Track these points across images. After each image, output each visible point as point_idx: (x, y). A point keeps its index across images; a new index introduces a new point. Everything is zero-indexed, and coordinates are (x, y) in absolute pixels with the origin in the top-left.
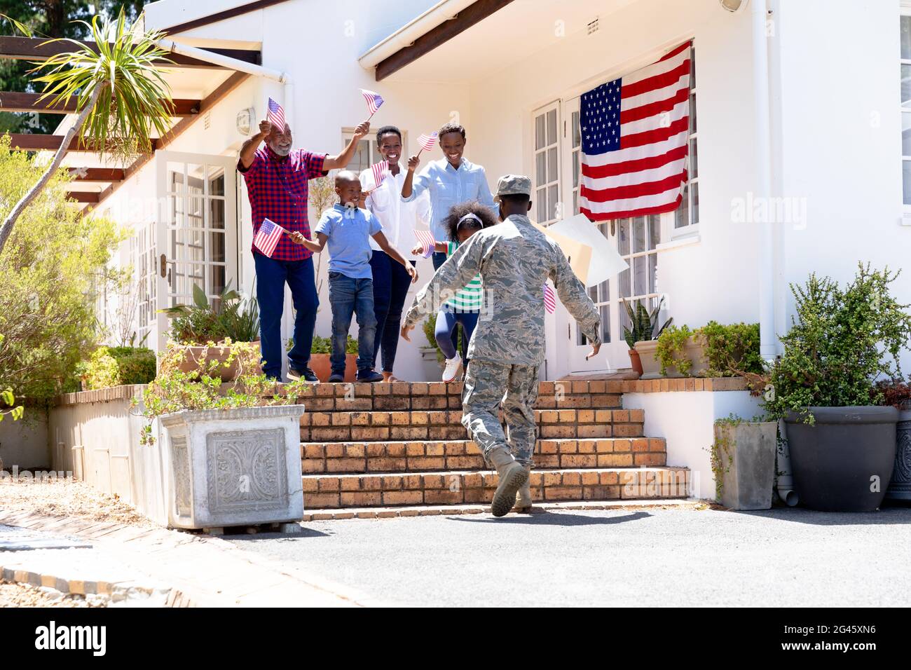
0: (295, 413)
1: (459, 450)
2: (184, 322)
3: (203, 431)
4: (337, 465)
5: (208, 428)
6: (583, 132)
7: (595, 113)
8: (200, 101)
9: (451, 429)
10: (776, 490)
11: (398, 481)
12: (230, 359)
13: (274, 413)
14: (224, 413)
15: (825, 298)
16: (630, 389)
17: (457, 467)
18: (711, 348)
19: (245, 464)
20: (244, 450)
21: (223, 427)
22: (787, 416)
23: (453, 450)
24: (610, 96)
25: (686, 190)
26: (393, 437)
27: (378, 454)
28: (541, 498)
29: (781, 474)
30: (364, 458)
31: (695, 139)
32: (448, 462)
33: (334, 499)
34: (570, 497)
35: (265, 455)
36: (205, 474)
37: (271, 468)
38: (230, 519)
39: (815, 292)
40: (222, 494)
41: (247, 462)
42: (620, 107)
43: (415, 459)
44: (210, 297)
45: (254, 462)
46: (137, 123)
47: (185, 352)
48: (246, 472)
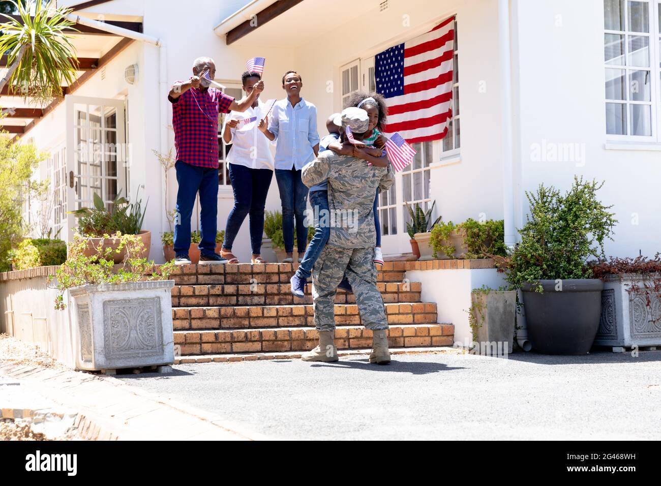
0: (168, 286)
1: (288, 312)
2: (87, 220)
3: (100, 299)
4: (199, 324)
5: (104, 297)
6: (377, 82)
7: (385, 68)
8: (98, 59)
9: (282, 297)
10: (515, 339)
11: (243, 335)
12: (121, 247)
13: (153, 286)
14: (116, 286)
15: (551, 202)
16: (410, 267)
17: (286, 324)
18: (469, 238)
19: (131, 323)
20: (131, 313)
21: (115, 297)
22: (524, 287)
23: (283, 312)
24: (396, 57)
25: (451, 124)
26: (240, 303)
27: (229, 315)
28: (347, 347)
29: (519, 328)
30: (219, 318)
31: (458, 87)
32: (279, 321)
33: (196, 349)
34: (368, 345)
35: (146, 316)
36: (102, 330)
37: (151, 326)
38: (120, 363)
39: (543, 197)
40: (114, 345)
41: (133, 322)
42: (403, 64)
43: (255, 319)
44: (106, 202)
45: (138, 322)
46: (51, 75)
47: (87, 242)
48: (132, 329)
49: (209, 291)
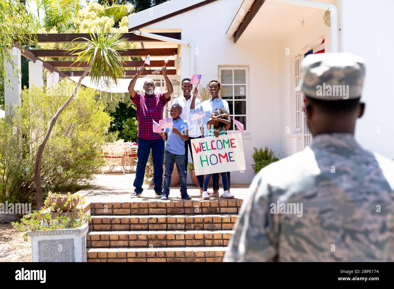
0: (78, 232)
1: (192, 237)
4: (134, 243)
5: (39, 239)
8: (177, 49)
9: (196, 225)
11: (154, 254)
12: (67, 203)
17: (191, 245)
19: (55, 255)
20: (55, 248)
21: (46, 238)
23: (189, 237)
26: (168, 228)
27: (153, 239)
30: (147, 240)
32: (186, 242)
36: (38, 259)
37: (67, 257)
43: (171, 241)
46: (112, 72)
47: (49, 199)
48: (56, 258)
49: (148, 221)
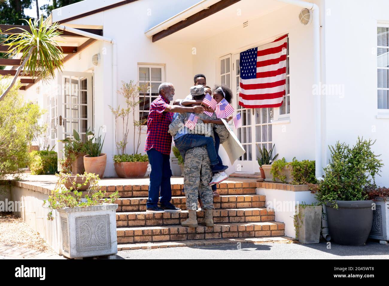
0: (114, 208)
2: (69, 146)
3: (74, 216)
4: (133, 223)
5: (76, 215)
6: (240, 69)
7: (246, 61)
8: (77, 47)
9: (182, 205)
10: (321, 234)
11: (159, 231)
12: (86, 182)
13: (105, 208)
14: (83, 208)
15: (343, 152)
16: (259, 186)
18: (294, 172)
19: (92, 230)
20: (92, 224)
21: (83, 215)
22: (326, 204)
23: (183, 216)
24: (253, 55)
25: (285, 98)
27: (151, 218)
28: (220, 237)
29: (324, 228)
30: (145, 220)
31: (289, 77)
33: (131, 240)
34: (233, 236)
35: (101, 226)
36: (75, 235)
37: (103, 232)
38: (85, 254)
39: (339, 149)
40: (82, 243)
41: (93, 229)
42: (256, 60)
43: (167, 220)
45: (96, 229)
46: (48, 64)
47: (67, 178)
48: (92, 234)
49: (139, 202)
